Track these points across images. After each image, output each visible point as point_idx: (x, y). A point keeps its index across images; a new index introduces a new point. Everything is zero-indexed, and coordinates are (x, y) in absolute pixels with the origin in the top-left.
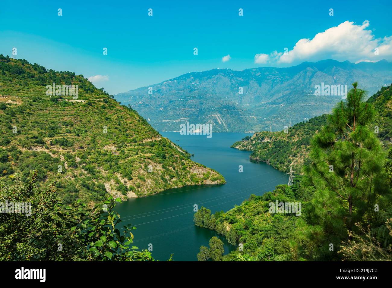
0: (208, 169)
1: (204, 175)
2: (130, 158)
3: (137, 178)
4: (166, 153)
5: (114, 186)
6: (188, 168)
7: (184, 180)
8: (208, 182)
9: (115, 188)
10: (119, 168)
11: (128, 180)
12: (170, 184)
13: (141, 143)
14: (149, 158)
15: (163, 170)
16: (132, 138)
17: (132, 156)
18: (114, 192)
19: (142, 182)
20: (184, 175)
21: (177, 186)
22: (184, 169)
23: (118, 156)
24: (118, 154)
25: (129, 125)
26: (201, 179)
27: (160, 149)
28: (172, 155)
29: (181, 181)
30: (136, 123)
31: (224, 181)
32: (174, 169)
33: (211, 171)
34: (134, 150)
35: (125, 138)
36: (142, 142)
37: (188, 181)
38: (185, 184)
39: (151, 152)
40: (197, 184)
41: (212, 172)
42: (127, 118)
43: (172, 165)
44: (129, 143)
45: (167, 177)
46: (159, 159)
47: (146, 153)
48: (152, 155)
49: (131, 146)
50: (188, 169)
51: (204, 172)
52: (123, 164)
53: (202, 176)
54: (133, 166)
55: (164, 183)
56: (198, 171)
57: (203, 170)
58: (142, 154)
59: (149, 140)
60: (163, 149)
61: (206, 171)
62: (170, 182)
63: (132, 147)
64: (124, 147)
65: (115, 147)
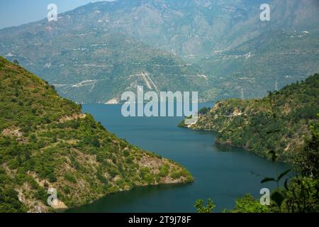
0: (166, 161)
1: (160, 169)
2: (46, 148)
3: (63, 178)
4: (98, 137)
5: (30, 193)
6: (135, 159)
7: (131, 179)
8: (168, 180)
9: (32, 195)
10: (33, 163)
11: (50, 182)
12: (111, 186)
13: (57, 123)
14: (75, 147)
15: (98, 164)
16: (41, 116)
17: (49, 144)
18: (31, 202)
19: (72, 185)
20: (130, 171)
21: (123, 188)
22: (129, 161)
23: (28, 145)
24: (26, 142)
25: (32, 94)
26: (157, 175)
27: (87, 132)
28: (109, 141)
29: (127, 181)
30: (43, 93)
31: (192, 178)
32: (114, 162)
33: (169, 163)
34: (50, 135)
35: (31, 116)
36: (58, 121)
37: (137, 179)
38: (133, 184)
39: (75, 137)
40: (152, 184)
41: (171, 165)
42: (27, 84)
43: (111, 155)
44: (39, 124)
45: (106, 175)
46: (90, 148)
47: (69, 139)
48: (79, 141)
49: (43, 128)
50: (135, 161)
51: (160, 164)
52: (38, 157)
53: (157, 171)
54: (53, 160)
55: (103, 184)
56: (151, 164)
57: (157, 162)
58: (64, 141)
59: (69, 119)
60: (92, 131)
61: (163, 163)
62: (112, 183)
63: (46, 130)
64: (34, 130)
65: (20, 131)
